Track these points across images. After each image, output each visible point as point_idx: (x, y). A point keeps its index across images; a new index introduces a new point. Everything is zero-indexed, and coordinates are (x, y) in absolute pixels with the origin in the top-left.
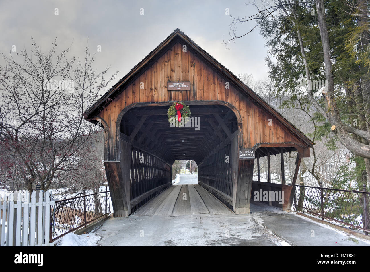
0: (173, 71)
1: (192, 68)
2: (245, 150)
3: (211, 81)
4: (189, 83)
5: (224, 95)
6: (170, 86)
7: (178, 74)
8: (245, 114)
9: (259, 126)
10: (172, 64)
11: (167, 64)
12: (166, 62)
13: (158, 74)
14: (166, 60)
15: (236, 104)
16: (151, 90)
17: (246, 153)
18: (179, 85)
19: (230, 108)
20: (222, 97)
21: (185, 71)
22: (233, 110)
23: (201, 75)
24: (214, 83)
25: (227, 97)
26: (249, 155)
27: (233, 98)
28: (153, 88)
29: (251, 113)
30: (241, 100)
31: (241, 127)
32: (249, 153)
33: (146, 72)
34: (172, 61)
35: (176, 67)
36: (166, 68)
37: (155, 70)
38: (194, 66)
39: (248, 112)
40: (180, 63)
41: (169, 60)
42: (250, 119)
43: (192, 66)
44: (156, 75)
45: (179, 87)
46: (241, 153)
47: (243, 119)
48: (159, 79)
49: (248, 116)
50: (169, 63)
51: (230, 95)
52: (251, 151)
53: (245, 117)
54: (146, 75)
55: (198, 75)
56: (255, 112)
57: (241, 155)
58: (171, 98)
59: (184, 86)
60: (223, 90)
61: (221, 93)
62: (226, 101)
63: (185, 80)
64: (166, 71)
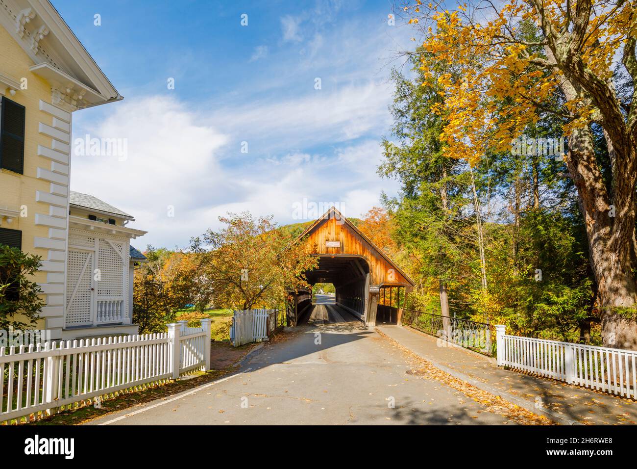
0: (329, 233)
1: (342, 233)
2: (374, 286)
3: (354, 242)
4: (339, 242)
5: (362, 251)
6: (327, 244)
7: (333, 235)
8: (375, 263)
9: (383, 272)
10: (329, 229)
11: (325, 229)
13: (320, 235)
14: (325, 227)
15: (369, 257)
16: (315, 246)
17: (374, 288)
18: (333, 243)
19: (365, 260)
20: (360, 252)
21: (337, 234)
22: (367, 261)
23: (348, 237)
24: (356, 243)
25: (363, 253)
26: (376, 290)
27: (368, 253)
30: (372, 255)
31: (372, 272)
33: (311, 234)
34: (329, 227)
35: (331, 231)
36: (325, 231)
37: (318, 233)
38: (343, 231)
39: (377, 262)
40: (334, 228)
41: (327, 226)
42: (378, 267)
44: (318, 237)
45: (333, 245)
46: (371, 288)
47: (373, 267)
48: (320, 240)
49: (376, 265)
50: (327, 228)
51: (365, 251)
52: (377, 287)
53: (375, 265)
54: (312, 236)
55: (345, 237)
56: (381, 262)
57: (371, 290)
58: (327, 252)
59: (337, 244)
60: (361, 248)
61: (360, 250)
62: (363, 255)
63: (337, 240)
64: (325, 233)
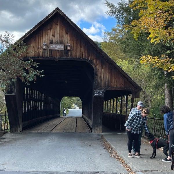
0: (53, 36)
1: (66, 35)
2: (98, 91)
3: (78, 45)
6: (51, 47)
7: (57, 38)
8: (100, 68)
9: (108, 77)
10: (53, 31)
11: (50, 31)
12: (49, 30)
13: (43, 38)
14: (49, 28)
15: (95, 61)
16: (38, 48)
17: (98, 93)
18: (57, 46)
19: (90, 63)
20: (85, 56)
21: (62, 36)
22: (92, 65)
23: (72, 40)
24: (81, 47)
25: (89, 56)
26: (101, 95)
27: (93, 57)
28: (40, 47)
29: (103, 67)
30: (97, 58)
31: (97, 76)
32: (101, 94)
33: (35, 36)
35: (55, 34)
36: (49, 33)
38: (68, 34)
40: (59, 31)
41: (51, 29)
42: (103, 71)
43: (66, 34)
44: (42, 39)
45: (57, 47)
46: (96, 93)
47: (98, 71)
49: (101, 69)
50: (51, 30)
51: (90, 55)
52: (102, 92)
53: (100, 70)
54: (35, 38)
55: (70, 40)
56: (106, 66)
57: (95, 94)
58: (51, 54)
59: (60, 47)
60: (86, 51)
61: (85, 53)
62: (88, 59)
63: (61, 43)
64: (49, 36)
